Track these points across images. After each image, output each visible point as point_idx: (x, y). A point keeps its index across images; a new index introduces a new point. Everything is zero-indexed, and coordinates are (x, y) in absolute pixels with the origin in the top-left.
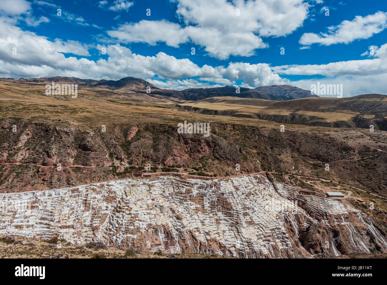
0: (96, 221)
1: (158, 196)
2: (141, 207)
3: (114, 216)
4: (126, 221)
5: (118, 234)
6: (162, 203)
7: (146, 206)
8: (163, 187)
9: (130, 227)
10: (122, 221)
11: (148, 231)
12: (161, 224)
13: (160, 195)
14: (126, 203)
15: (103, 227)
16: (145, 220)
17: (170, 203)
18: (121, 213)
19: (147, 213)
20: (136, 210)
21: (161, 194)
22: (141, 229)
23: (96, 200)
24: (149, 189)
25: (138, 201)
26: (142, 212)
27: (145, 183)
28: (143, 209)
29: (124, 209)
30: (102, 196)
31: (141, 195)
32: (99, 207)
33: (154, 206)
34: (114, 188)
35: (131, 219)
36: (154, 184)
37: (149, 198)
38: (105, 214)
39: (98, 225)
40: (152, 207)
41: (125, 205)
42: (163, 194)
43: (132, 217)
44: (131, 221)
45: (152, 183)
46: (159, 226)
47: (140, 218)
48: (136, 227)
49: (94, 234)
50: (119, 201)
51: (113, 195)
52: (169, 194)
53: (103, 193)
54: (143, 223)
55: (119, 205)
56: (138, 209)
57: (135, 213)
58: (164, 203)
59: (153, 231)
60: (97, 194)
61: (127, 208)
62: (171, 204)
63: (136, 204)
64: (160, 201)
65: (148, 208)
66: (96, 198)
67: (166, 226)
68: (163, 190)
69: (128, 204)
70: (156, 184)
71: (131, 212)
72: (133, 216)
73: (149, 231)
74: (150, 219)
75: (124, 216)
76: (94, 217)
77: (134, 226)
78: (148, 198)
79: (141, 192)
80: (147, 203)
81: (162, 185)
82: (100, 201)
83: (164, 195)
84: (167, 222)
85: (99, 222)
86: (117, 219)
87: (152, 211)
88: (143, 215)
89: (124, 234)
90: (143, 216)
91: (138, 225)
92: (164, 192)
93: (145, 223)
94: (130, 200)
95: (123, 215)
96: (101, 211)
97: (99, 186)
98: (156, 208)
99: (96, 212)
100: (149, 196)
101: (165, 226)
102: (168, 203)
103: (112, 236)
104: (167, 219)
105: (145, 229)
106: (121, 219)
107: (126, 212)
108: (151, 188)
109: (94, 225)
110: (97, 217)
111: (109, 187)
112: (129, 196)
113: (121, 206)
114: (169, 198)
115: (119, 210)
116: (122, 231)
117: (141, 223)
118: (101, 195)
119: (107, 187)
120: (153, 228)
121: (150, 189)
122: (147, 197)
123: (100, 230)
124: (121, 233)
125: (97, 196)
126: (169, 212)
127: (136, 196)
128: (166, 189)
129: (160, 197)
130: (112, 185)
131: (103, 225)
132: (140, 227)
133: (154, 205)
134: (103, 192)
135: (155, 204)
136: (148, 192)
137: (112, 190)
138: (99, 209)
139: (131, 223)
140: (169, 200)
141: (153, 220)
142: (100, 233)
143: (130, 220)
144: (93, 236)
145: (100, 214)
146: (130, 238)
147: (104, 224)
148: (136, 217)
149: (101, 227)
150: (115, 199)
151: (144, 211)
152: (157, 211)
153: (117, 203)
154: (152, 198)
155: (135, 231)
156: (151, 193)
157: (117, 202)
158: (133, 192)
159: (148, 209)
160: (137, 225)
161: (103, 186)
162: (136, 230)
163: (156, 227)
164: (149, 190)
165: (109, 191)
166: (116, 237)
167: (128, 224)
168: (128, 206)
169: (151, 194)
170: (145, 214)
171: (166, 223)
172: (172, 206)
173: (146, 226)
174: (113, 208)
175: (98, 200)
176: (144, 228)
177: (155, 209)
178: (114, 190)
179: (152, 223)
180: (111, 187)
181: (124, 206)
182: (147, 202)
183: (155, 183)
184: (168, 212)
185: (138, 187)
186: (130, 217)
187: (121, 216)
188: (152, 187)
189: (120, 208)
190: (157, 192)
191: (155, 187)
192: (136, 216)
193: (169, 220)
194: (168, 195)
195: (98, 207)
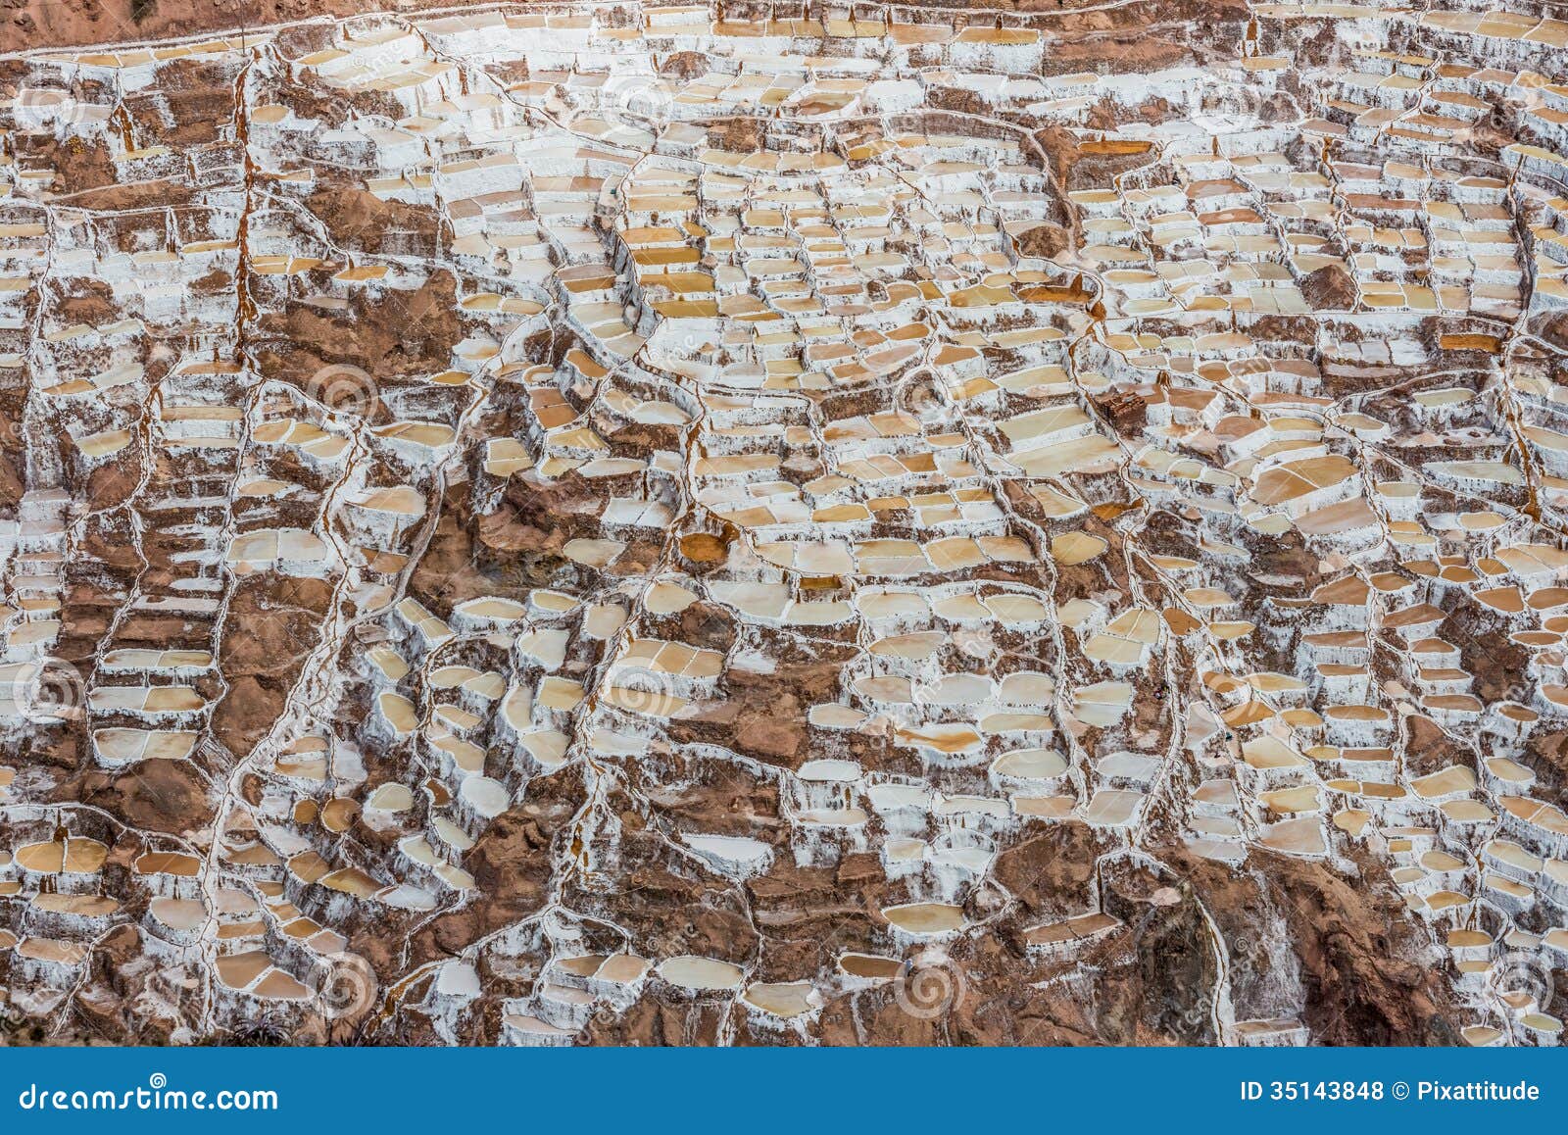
0: (131, 679)
1: (1199, 348)
2: (889, 527)
3: (435, 637)
4: (635, 744)
5: (512, 941)
6: (1293, 484)
7: (984, 516)
8: (1307, 195)
9: (702, 845)
10: (569, 728)
11: (1015, 949)
12: (1260, 857)
13: (1250, 350)
14: (630, 441)
15: (253, 788)
16: (974, 754)
17: (1441, 500)
18: (547, 603)
19: (1006, 639)
20: (805, 563)
21: (1267, 327)
22: (899, 890)
23: (119, 334)
24: (1038, 209)
25: (834, 409)
26: (916, 607)
27: (967, 101)
28: (931, 558)
29: (588, 528)
30: (212, 283)
31: (901, 316)
32: (176, 464)
33: (1130, 525)
34: (398, 153)
35: (721, 712)
36: (1139, 131)
37: (1036, 373)
38: (272, 586)
39: (177, 747)
40: (1085, 547)
41: (602, 465)
42: (1296, 328)
43: (733, 685)
44: (722, 753)
45: (1107, 114)
46: (1218, 874)
47: (889, 717)
48: (803, 857)
49: (116, 885)
50: (505, 388)
51: (392, 280)
52: (1425, 333)
53: (223, 226)
54: (938, 805)
55: (502, 456)
56: (839, 561)
57: (789, 614)
58: (1322, 496)
59: (1100, 954)
60: (123, 240)
61: (646, 515)
62: (1448, 521)
63: (800, 463)
64: (1243, 447)
65: (1019, 553)
66: (112, 313)
67: (1341, 892)
68: (1308, 255)
69: (663, 462)
70: (1175, 141)
71: (718, 593)
72: (754, 662)
73: (1045, 941)
74: (1060, 743)
75: (596, 650)
76: (103, 612)
77: (767, 834)
78: (1017, 382)
79: (897, 266)
80: (1005, 466)
81: (1291, 153)
82: (189, 359)
83: (1324, 341)
84: (1362, 830)
85: (180, 704)
86: (479, 686)
87: (1089, 614)
88: (931, 670)
89: (599, 941)
90: (934, 687)
91: (854, 824)
92: (1326, 287)
93: (974, 806)
94: (685, 393)
95: (589, 631)
96: (210, 533)
97: (140, 106)
98: (1169, 569)
99: (121, 538)
100: (1034, 348)
101: (1320, 901)
102: (1406, 502)
103: (418, 957)
104: (1377, 772)
105: (968, 905)
106: (556, 696)
107: (631, 586)
108: (1074, 197)
109: (115, 752)
110: (156, 630)
111: (329, 137)
112: (681, 311)
113: (542, 474)
114: (1427, 405)
115: (502, 536)
116: (575, 897)
117: (895, 799)
118: (197, 260)
119: (290, 121)
120: (1122, 909)
121: (1061, 213)
122: (1003, 358)
123: (215, 837)
124: (551, 928)
125: (117, 272)
126: (1413, 660)
127: (810, 320)
128: (1360, 231)
129: (1255, 384)
130: (369, 101)
131: (247, 766)
132: (873, 859)
133: (1128, 506)
134: (225, 206)
135: (1156, 497)
136: (1031, 268)
137: (381, 192)
138: (172, 503)
139: (717, 776)
140: (1417, 457)
141: (1115, 764)
142: (209, 876)
143: (704, 729)
144: (99, 919)
145: (191, 570)
146: (709, 1021)
147: (270, 745)
148: (805, 698)
149: (224, 794)
150: (435, 351)
151: (941, 600)
152: (1181, 623)
153: (473, 416)
154: (1096, 384)
155: (787, 915)
156: (1078, 290)
157: (461, 395)
158: (755, 255)
159: (1024, 573)
160: (831, 820)
161: (224, 103)
162: (802, 900)
163: (1168, 896)
164: (1040, 243)
165: (329, 205)
166: (481, 967)
167: (669, 795)
168: (671, 493)
169: (1078, 319)
170: (957, 662)
171: (1355, 849)
172: (1460, 558)
173: (981, 863)
174: (408, 507)
175: (143, 344)
176: (949, 886)
177: (1156, 593)
178: (409, 195)
179: (1082, 814)
180: (359, 129)
181: (597, 488)
182: (1001, 442)
183: (1157, 110)
184: (1384, 666)
185: (834, 173)
186: (708, 683)
187: (543, 648)
188: (1093, 176)
189: (523, 505)
190: (1195, 281)
191: (1167, 177)
192: (812, 677)
193: (1412, 800)
194: (1409, 355)
195: (150, 464)
